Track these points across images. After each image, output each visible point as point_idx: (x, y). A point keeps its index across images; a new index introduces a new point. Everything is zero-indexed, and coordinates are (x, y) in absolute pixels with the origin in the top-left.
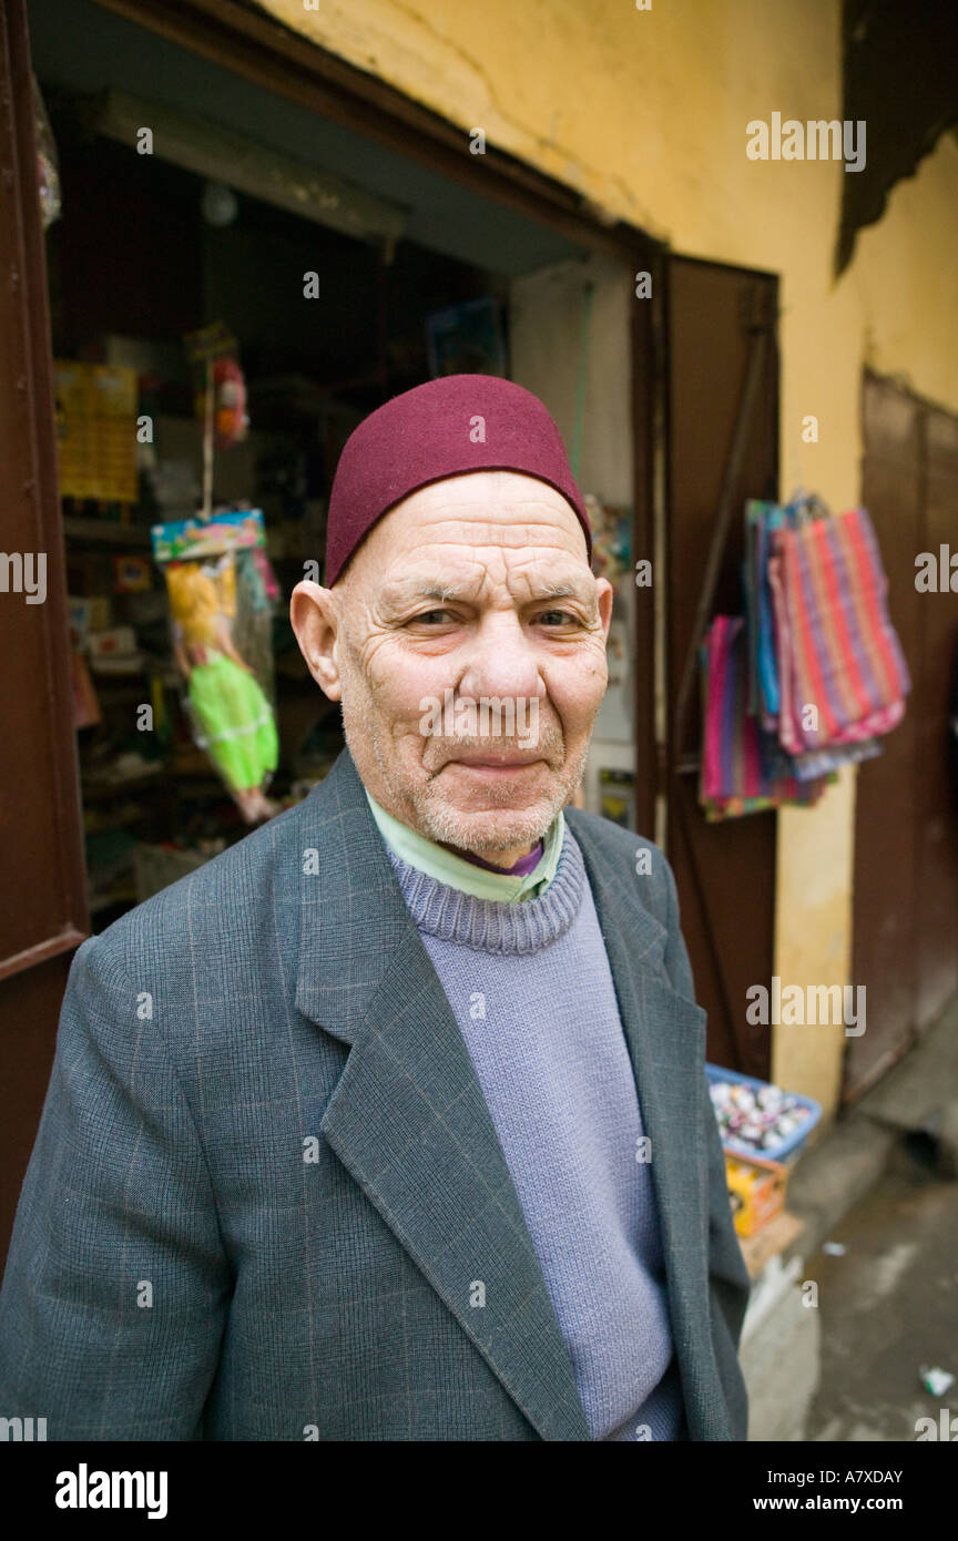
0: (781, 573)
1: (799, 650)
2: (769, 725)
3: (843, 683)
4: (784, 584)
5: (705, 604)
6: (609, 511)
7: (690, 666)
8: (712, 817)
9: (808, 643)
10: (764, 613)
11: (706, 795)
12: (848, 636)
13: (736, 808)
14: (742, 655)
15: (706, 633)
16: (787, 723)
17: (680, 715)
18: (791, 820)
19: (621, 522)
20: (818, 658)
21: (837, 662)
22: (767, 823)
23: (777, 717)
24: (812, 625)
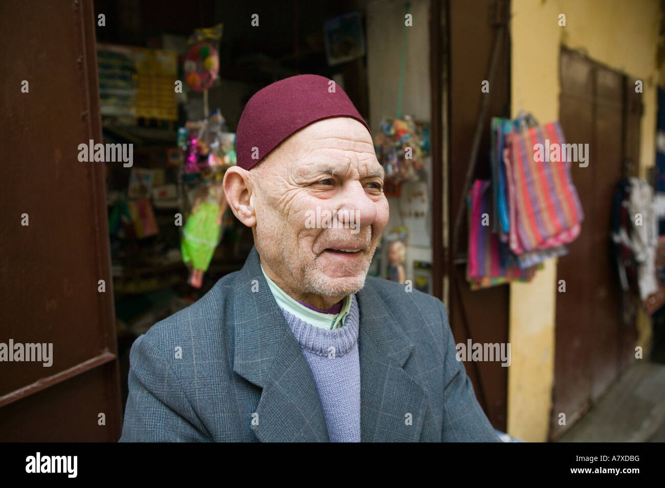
0: (510, 157)
1: (521, 197)
2: (504, 238)
3: (546, 216)
4: (512, 163)
5: (470, 173)
6: (418, 124)
7: (462, 206)
8: (474, 287)
9: (525, 193)
10: (501, 179)
11: (471, 275)
12: (549, 190)
13: (487, 282)
14: (489, 201)
15: (470, 188)
16: (513, 237)
17: (456, 234)
18: (518, 289)
19: (425, 130)
20: (531, 202)
21: (542, 204)
22: (505, 290)
23: (508, 234)
24: (528, 184)
